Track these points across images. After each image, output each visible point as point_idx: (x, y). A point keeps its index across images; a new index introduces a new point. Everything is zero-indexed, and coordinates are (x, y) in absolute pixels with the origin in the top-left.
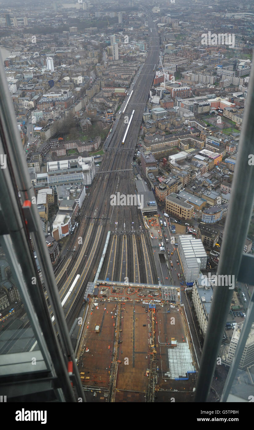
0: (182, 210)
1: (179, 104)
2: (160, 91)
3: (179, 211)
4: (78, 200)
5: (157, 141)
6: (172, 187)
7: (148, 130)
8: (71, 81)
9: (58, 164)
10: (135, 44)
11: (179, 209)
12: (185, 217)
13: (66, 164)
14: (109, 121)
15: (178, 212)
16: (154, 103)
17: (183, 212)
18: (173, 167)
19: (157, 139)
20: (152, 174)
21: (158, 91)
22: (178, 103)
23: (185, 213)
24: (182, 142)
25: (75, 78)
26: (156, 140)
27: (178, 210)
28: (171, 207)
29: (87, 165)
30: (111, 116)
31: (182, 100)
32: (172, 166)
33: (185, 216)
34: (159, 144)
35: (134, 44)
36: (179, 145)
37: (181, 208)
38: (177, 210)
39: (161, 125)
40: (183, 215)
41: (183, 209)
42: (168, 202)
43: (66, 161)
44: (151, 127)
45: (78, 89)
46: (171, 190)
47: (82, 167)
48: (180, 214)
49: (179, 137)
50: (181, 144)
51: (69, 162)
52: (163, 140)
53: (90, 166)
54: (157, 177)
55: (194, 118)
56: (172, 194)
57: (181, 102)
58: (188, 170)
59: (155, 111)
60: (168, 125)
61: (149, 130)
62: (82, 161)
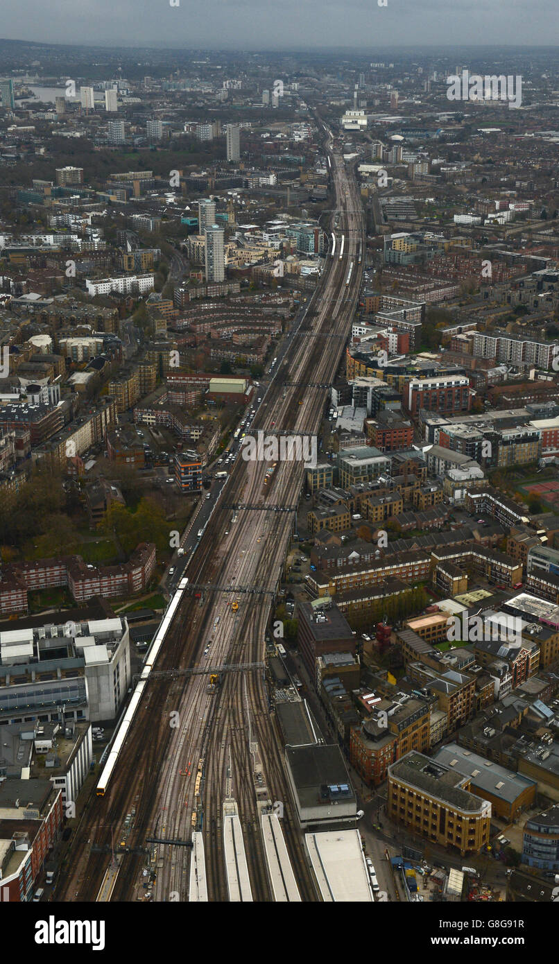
0: (448, 818)
1: (431, 435)
2: (367, 388)
3: (437, 823)
4: (63, 781)
5: (357, 562)
6: (409, 729)
7: (324, 521)
8: (56, 348)
10: (282, 231)
11: (437, 813)
12: (457, 845)
13: (27, 642)
14: (186, 489)
15: (434, 827)
16: (345, 430)
17: (451, 825)
18: (414, 656)
19: (354, 554)
20: (337, 680)
21: (358, 388)
22: (427, 431)
23: (459, 829)
24: (445, 565)
25: (70, 340)
26: (354, 559)
27: (434, 817)
28: (405, 807)
29: (104, 647)
30: (195, 474)
31: (441, 421)
32: (407, 650)
33: (459, 840)
34: (363, 573)
35: (277, 231)
36: (435, 576)
37: (443, 811)
38: (429, 819)
39: (370, 505)
40: (450, 836)
41: (451, 814)
42: (395, 787)
43: (28, 634)
44: (334, 514)
45: (80, 378)
46: (405, 742)
47: (82, 656)
48: (442, 831)
49: (434, 550)
50: (439, 573)
51: (36, 638)
52: (377, 558)
53: (114, 651)
54: (354, 691)
55: (485, 481)
56: (410, 754)
57: (438, 426)
58: (467, 669)
59: (349, 456)
60: (394, 507)
61: (327, 524)
62: (86, 632)
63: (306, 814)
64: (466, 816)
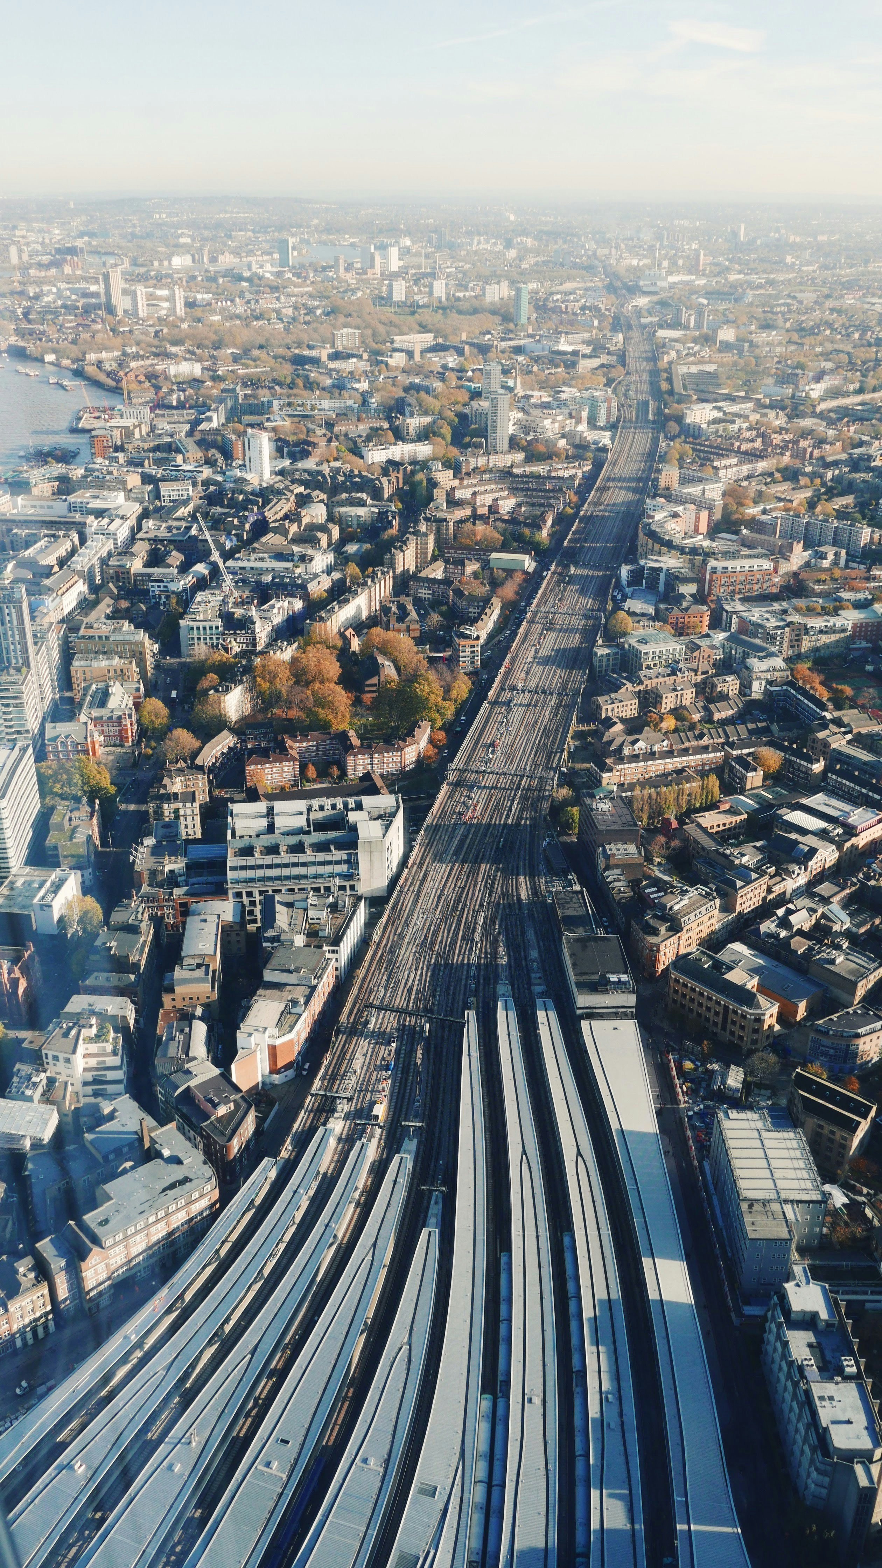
0: (730, 1014)
1: (729, 620)
2: (660, 569)
3: (719, 1020)
4: (335, 951)
5: (645, 751)
6: (694, 925)
7: (609, 708)
8: (331, 517)
9: (270, 812)
11: (720, 1009)
12: (740, 1043)
13: (301, 814)
14: (463, 668)
15: (715, 1024)
16: (635, 613)
17: (734, 1023)
19: (641, 743)
20: (619, 871)
21: (650, 568)
22: (724, 618)
23: (742, 1027)
24: (739, 759)
25: (345, 509)
26: (640, 748)
27: (717, 1014)
28: (688, 1003)
29: (378, 823)
30: (473, 652)
31: (740, 607)
32: (695, 845)
33: (741, 1038)
34: (651, 763)
36: (727, 770)
37: (726, 1008)
38: (711, 1015)
40: (732, 1033)
41: (735, 1012)
42: (677, 981)
43: (300, 805)
44: (620, 700)
46: (689, 938)
47: (356, 830)
48: (724, 1028)
49: (727, 743)
50: (732, 768)
51: (309, 810)
52: (667, 749)
53: (387, 828)
55: (784, 674)
56: (695, 949)
57: (736, 612)
58: (759, 868)
59: (639, 641)
60: (685, 697)
61: (612, 711)
62: (359, 807)
63: (583, 1000)
64: (751, 1014)
